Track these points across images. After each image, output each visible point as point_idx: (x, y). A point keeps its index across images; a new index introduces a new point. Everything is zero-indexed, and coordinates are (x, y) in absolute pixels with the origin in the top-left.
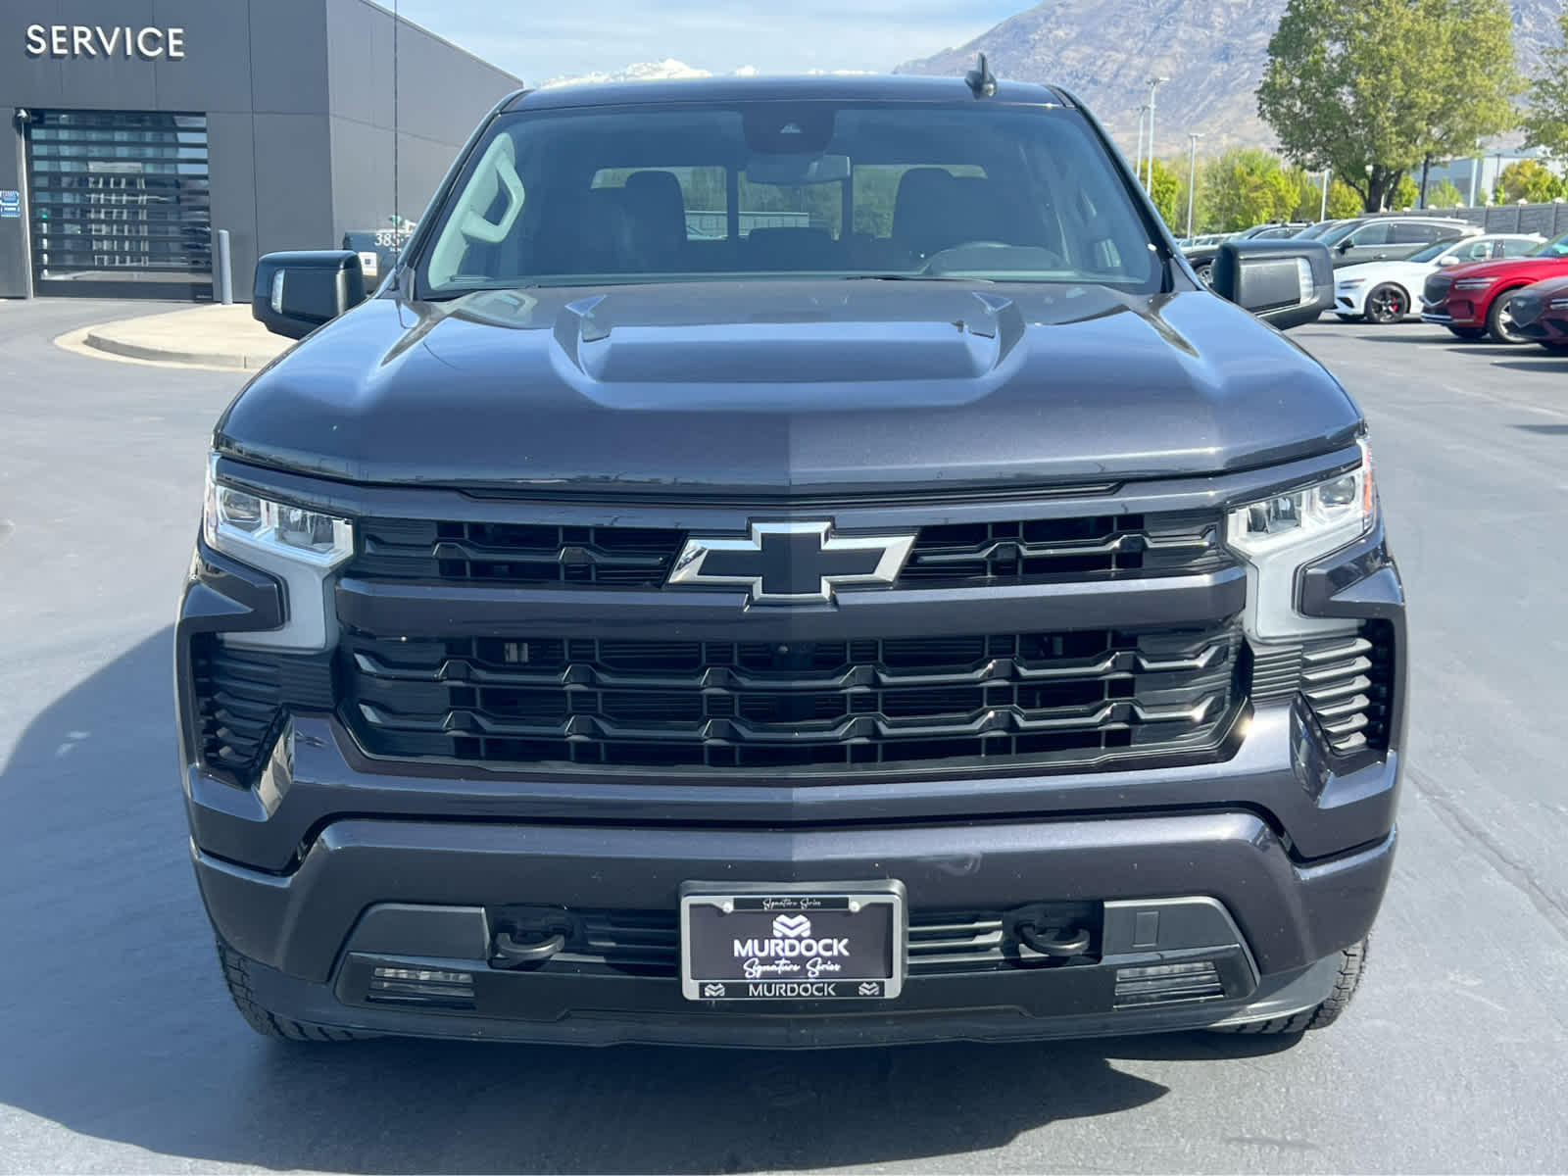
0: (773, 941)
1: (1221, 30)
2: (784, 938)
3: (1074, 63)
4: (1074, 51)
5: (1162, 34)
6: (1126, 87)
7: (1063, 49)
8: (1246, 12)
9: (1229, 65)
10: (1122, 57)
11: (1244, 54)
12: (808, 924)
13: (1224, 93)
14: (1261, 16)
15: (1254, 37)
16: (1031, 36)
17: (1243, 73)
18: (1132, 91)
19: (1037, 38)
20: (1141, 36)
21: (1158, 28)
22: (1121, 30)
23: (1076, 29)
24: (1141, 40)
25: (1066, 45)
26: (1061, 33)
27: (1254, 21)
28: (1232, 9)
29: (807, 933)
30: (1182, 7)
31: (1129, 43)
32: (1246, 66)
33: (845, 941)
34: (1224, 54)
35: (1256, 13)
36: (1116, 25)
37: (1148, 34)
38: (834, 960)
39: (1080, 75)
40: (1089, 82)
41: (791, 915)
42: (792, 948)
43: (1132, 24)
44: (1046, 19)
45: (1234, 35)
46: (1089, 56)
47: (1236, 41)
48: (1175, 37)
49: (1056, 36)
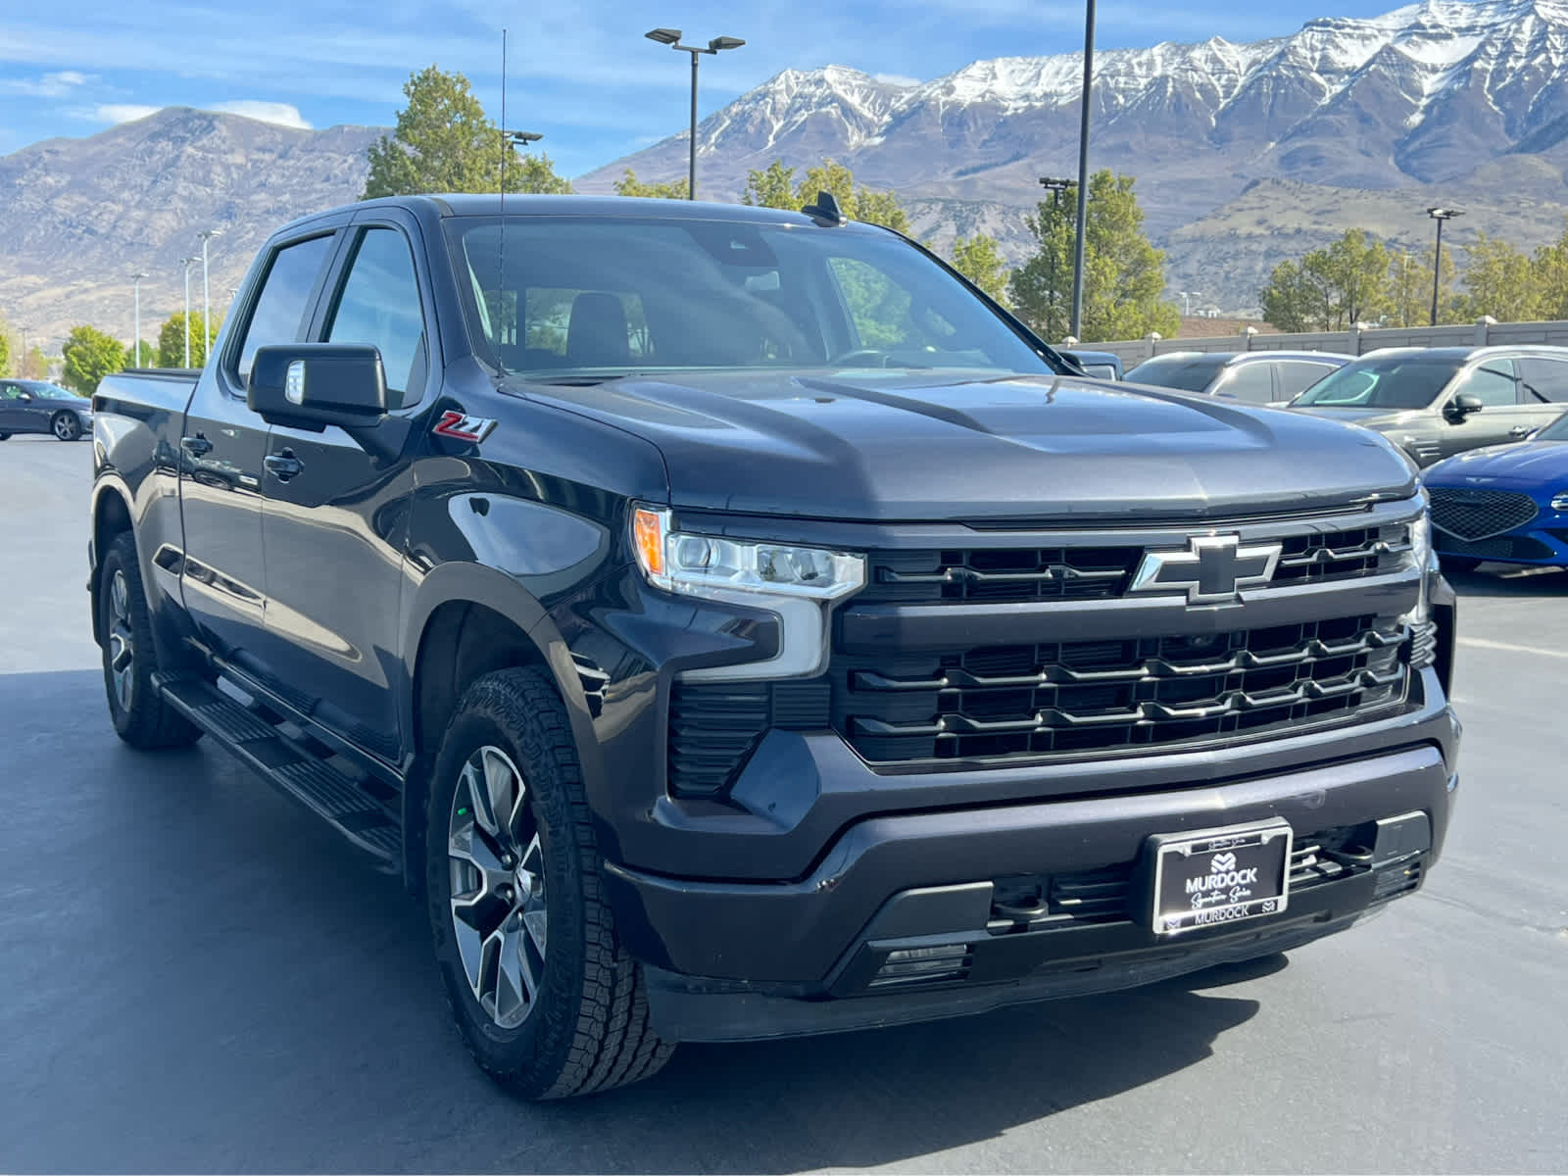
0: (1211, 877)
1: (221, 189)
2: (1219, 872)
3: (68, 212)
4: (65, 199)
5: (161, 188)
6: (125, 240)
7: (53, 197)
8: (247, 173)
9: (233, 224)
10: (118, 208)
11: (248, 214)
12: (1234, 859)
13: (230, 251)
14: (263, 178)
15: (254, 197)
16: (17, 182)
17: (247, 233)
18: (132, 244)
19: (23, 182)
20: (139, 189)
21: (155, 182)
22: (116, 182)
23: (68, 178)
24: (137, 193)
25: (57, 193)
26: (50, 180)
27: (254, 183)
28: (233, 169)
29: (1233, 867)
30: (179, 164)
31: (126, 195)
32: (250, 225)
33: (1255, 870)
34: (228, 212)
35: (256, 174)
36: (111, 176)
37: (145, 188)
38: (1247, 887)
39: (74, 224)
40: (84, 232)
41: (1223, 853)
42: (1223, 880)
43: (127, 177)
44: (33, 165)
45: (237, 194)
46: (82, 205)
47: (238, 201)
48: (175, 193)
49: (45, 183)
